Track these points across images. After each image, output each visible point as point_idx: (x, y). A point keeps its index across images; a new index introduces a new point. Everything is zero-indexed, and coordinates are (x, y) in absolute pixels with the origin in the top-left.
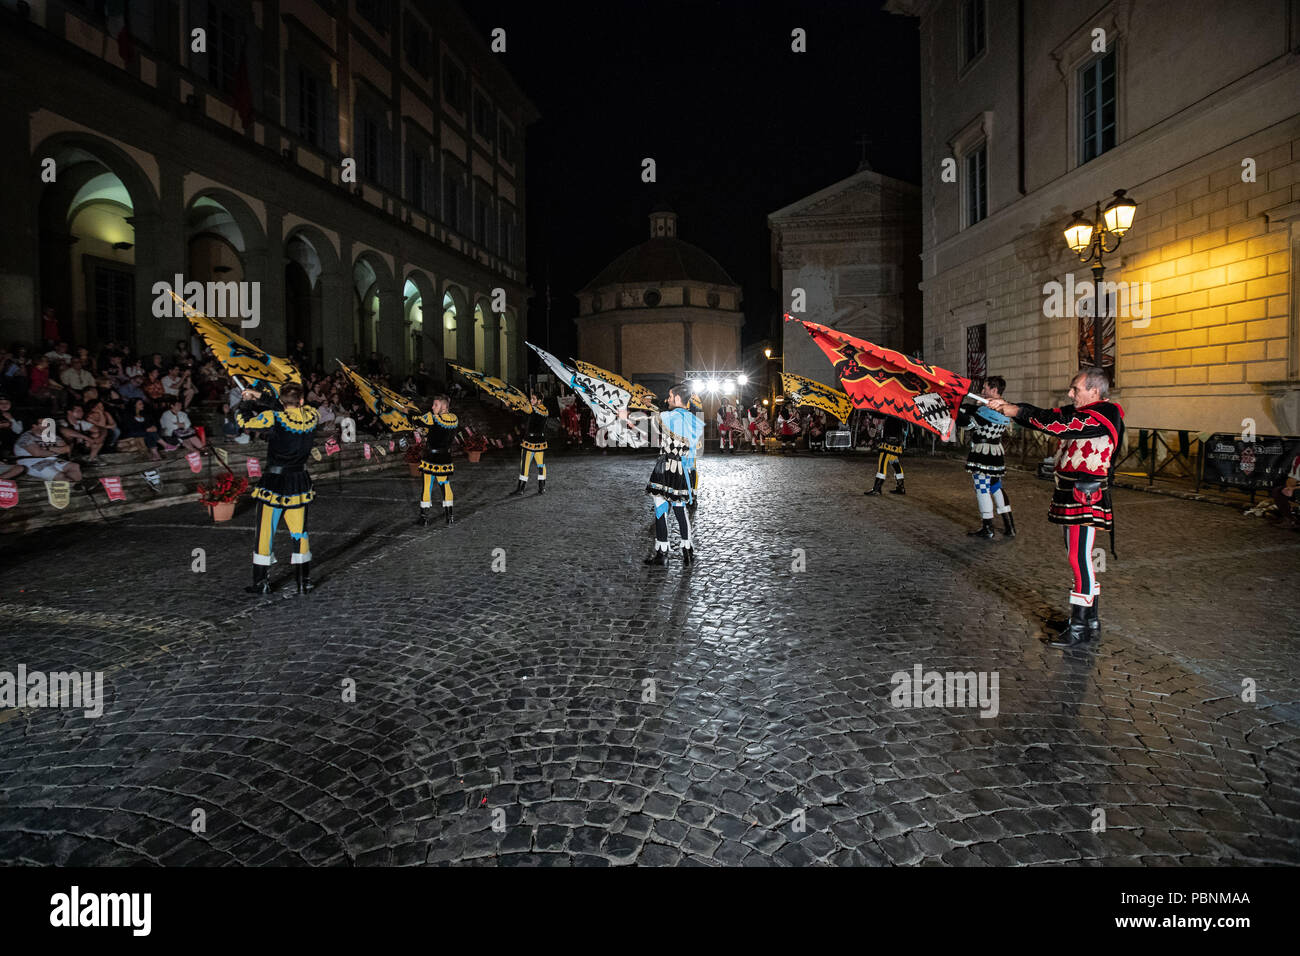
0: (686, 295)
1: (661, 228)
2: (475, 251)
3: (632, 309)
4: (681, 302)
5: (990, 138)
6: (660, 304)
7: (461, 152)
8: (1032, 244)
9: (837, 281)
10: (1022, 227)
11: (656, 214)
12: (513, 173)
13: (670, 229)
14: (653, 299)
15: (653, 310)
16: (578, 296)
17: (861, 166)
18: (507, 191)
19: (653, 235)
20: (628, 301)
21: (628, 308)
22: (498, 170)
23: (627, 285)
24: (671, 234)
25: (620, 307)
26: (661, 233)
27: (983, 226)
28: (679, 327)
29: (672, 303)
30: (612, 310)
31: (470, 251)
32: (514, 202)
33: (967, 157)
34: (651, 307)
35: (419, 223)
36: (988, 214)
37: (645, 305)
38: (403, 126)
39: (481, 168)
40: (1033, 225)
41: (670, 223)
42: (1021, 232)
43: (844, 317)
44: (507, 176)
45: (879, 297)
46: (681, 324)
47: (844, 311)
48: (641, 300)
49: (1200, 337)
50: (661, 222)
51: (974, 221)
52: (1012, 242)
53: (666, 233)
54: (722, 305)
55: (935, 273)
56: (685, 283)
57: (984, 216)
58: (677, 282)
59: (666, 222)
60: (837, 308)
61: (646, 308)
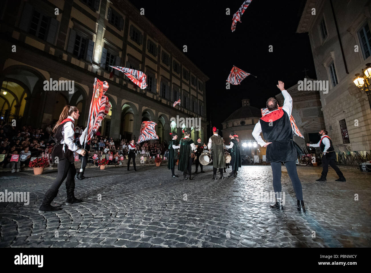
0: (253, 122)
1: (245, 104)
2: (191, 113)
3: (237, 126)
4: (252, 124)
5: (334, 60)
6: (245, 125)
7: (188, 89)
8: (354, 89)
9: (302, 113)
10: (350, 84)
11: (243, 100)
12: (202, 93)
13: (248, 104)
14: (243, 123)
15: (243, 126)
16: (222, 124)
18: (201, 98)
19: (243, 106)
20: (235, 124)
21: (236, 126)
22: (198, 93)
23: (235, 120)
25: (233, 126)
26: (245, 105)
27: (337, 86)
29: (248, 124)
30: (231, 127)
31: (190, 113)
32: (203, 101)
33: (329, 67)
34: (242, 126)
36: (338, 82)
37: (241, 125)
38: (172, 85)
39: (193, 93)
41: (248, 102)
43: (306, 124)
44: (200, 94)
45: (319, 117)
47: (306, 122)
48: (239, 123)
50: (245, 102)
51: (335, 85)
52: (347, 90)
53: (247, 105)
55: (326, 105)
56: (254, 118)
58: (250, 118)
59: (246, 102)
60: (303, 122)
61: (241, 126)
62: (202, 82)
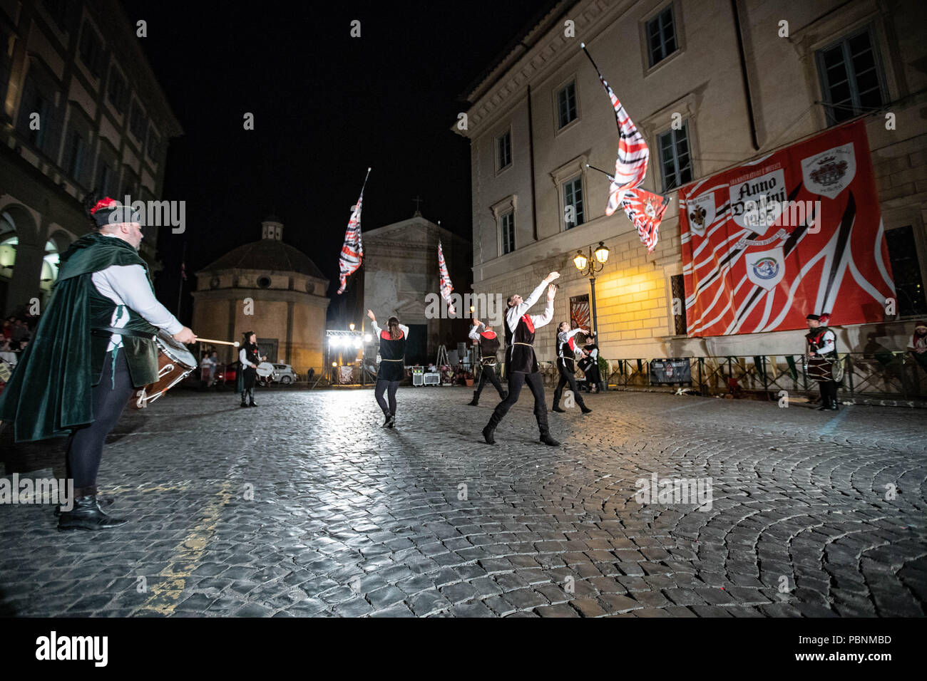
0: (291, 283)
1: (271, 233)
3: (247, 288)
4: (287, 287)
5: (516, 209)
6: (270, 287)
7: (116, 142)
8: (542, 267)
9: (400, 283)
10: (536, 257)
11: (267, 222)
12: (155, 170)
13: (278, 235)
14: (264, 283)
15: (263, 291)
16: (197, 275)
17: (416, 214)
18: (149, 183)
19: (264, 237)
20: (244, 282)
21: (243, 287)
22: (143, 165)
23: (244, 270)
24: (279, 238)
25: (236, 286)
26: (271, 237)
27: (511, 255)
28: (284, 305)
29: (279, 287)
30: (230, 288)
32: (153, 192)
33: (502, 218)
34: (262, 289)
35: (71, 190)
36: (516, 249)
37: (257, 286)
38: (69, 107)
39: (130, 159)
40: (542, 257)
41: (279, 230)
42: (535, 260)
43: (403, 305)
44: (150, 171)
46: (286, 303)
47: (403, 302)
48: (255, 282)
49: (630, 316)
50: (271, 229)
51: (506, 252)
52: (531, 264)
53: (275, 237)
54: (315, 292)
55: (481, 280)
56: (293, 274)
57: (513, 249)
58: (285, 272)
59: (275, 229)
60: (399, 299)
61: (259, 289)
62: (159, 136)
